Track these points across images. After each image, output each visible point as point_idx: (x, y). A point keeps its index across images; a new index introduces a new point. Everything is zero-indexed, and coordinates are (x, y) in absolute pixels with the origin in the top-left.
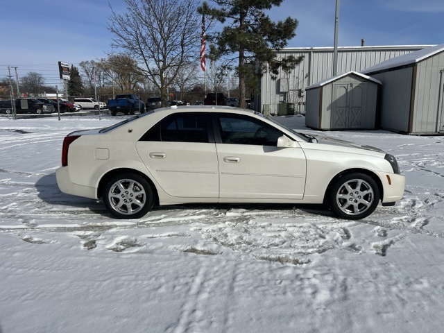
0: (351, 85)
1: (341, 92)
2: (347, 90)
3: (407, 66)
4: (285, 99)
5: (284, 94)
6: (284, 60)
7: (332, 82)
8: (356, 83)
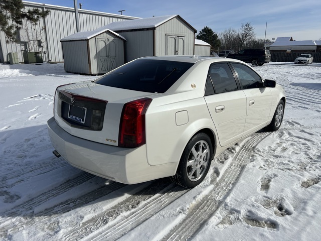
0: (108, 40)
1: (102, 45)
2: (106, 43)
3: (148, 29)
4: (26, 48)
5: (25, 44)
6: (29, 12)
7: (95, 37)
8: (111, 38)
